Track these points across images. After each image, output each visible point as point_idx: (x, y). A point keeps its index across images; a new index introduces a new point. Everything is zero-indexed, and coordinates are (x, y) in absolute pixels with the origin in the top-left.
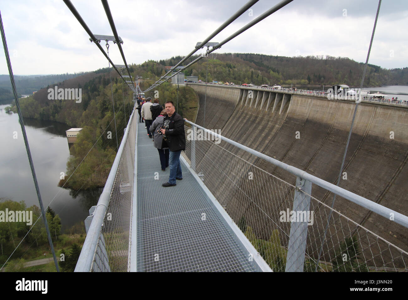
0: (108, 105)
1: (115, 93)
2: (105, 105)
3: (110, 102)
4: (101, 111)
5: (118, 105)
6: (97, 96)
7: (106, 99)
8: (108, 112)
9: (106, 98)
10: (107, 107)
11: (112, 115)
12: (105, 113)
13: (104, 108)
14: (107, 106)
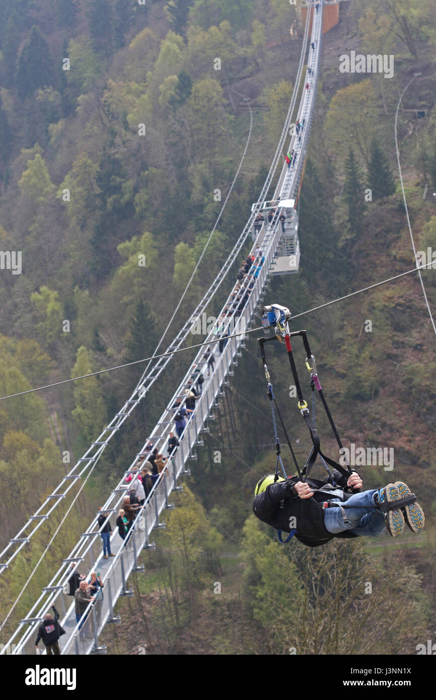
0: (136, 190)
1: (173, 102)
2: (118, 189)
3: (145, 167)
4: (89, 234)
5: (198, 187)
6: (55, 120)
7: (119, 152)
8: (139, 233)
9: (118, 140)
10: (130, 204)
11: (161, 255)
12: (121, 246)
13: (109, 207)
14: (127, 197)
